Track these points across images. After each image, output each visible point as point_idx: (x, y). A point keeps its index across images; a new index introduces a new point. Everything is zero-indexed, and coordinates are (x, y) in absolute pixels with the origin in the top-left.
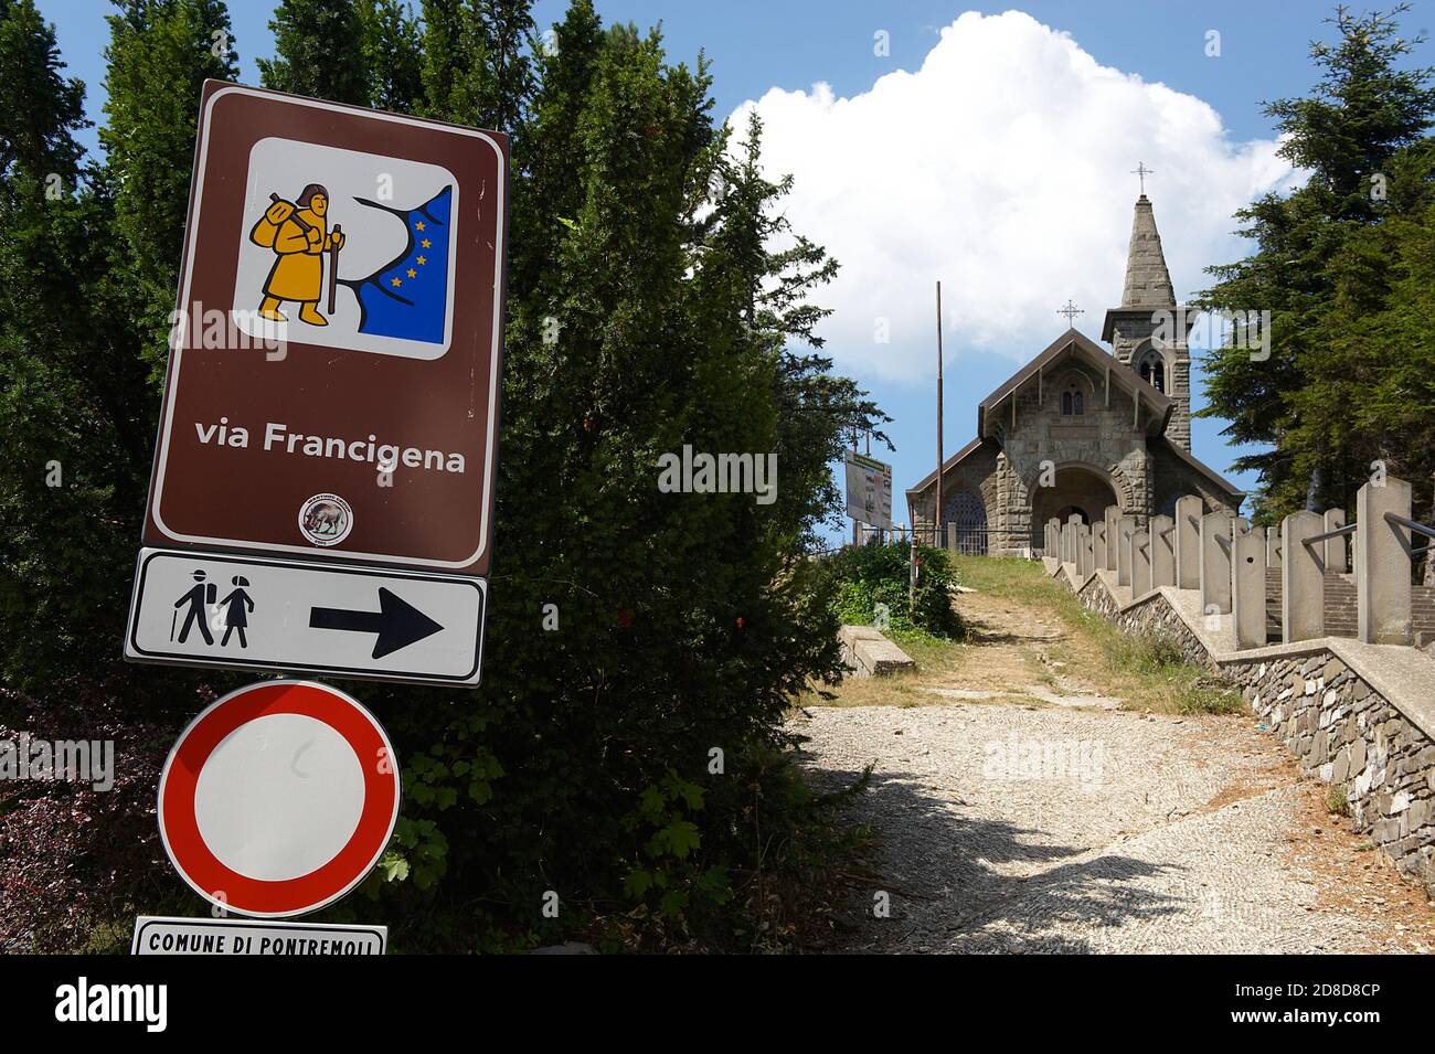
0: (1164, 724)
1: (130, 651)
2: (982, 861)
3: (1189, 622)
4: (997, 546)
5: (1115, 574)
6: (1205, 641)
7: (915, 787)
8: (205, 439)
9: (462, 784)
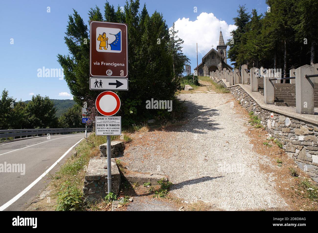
0: (221, 94)
1: (90, 89)
2: (199, 110)
3: (225, 83)
4: (205, 75)
5: (217, 78)
6: (226, 85)
7: (192, 102)
8: (95, 64)
9: (138, 103)
